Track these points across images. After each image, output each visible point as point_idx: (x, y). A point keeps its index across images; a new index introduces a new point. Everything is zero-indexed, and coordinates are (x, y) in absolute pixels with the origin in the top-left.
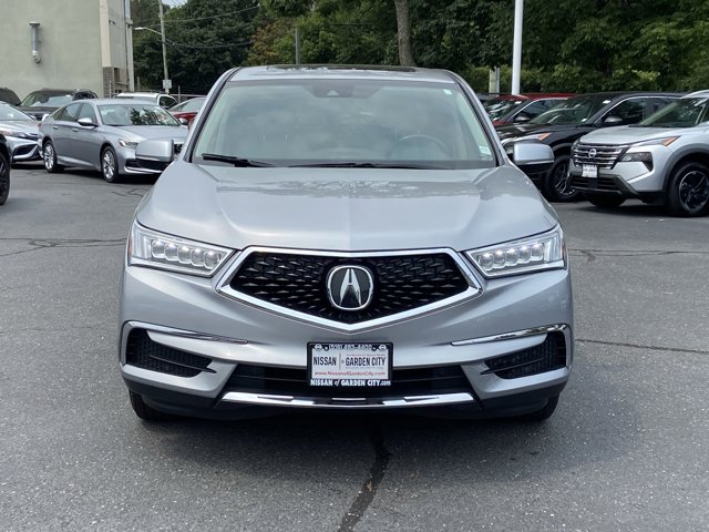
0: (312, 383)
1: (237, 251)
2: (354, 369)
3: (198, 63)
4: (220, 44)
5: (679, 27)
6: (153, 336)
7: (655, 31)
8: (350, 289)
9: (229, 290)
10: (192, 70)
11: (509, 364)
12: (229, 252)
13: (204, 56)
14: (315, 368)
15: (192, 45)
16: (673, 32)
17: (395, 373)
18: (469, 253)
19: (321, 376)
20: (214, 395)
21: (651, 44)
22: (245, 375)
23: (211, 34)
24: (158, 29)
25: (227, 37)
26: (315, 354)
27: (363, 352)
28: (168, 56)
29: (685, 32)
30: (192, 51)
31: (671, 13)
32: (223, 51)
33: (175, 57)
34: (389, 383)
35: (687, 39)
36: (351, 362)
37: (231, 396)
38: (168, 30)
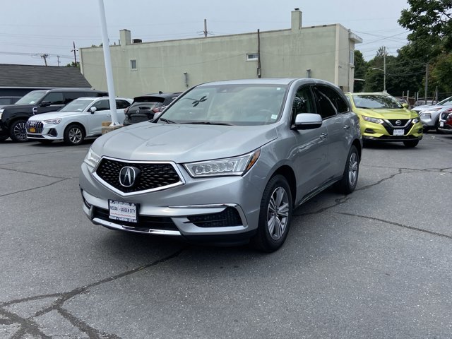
0: (110, 216)
2: (125, 213)
3: (400, 82)
4: (411, 73)
8: (127, 177)
9: (95, 174)
10: (397, 85)
11: (203, 220)
13: (403, 79)
14: (111, 211)
15: (398, 74)
17: (139, 217)
18: (186, 165)
19: (113, 215)
23: (408, 69)
24: (383, 68)
25: (416, 70)
27: (126, 206)
28: (386, 80)
30: (398, 77)
32: (412, 76)
33: (389, 80)
34: (136, 221)
36: (123, 210)
38: (387, 69)
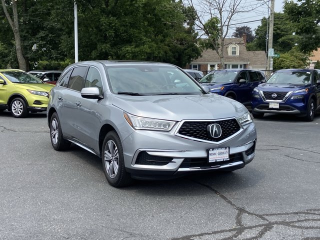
0: (210, 162)
1: (178, 122)
2: (222, 156)
5: (135, 48)
6: (149, 153)
7: (127, 49)
8: (216, 131)
9: (178, 135)
12: (175, 122)
14: (210, 157)
16: (133, 49)
17: (230, 156)
19: (212, 159)
20: (176, 170)
21: (126, 54)
22: (187, 162)
26: (210, 152)
27: (223, 150)
29: (137, 49)
31: (131, 43)
34: (229, 159)
35: (138, 52)
36: (220, 154)
37: (180, 170)
